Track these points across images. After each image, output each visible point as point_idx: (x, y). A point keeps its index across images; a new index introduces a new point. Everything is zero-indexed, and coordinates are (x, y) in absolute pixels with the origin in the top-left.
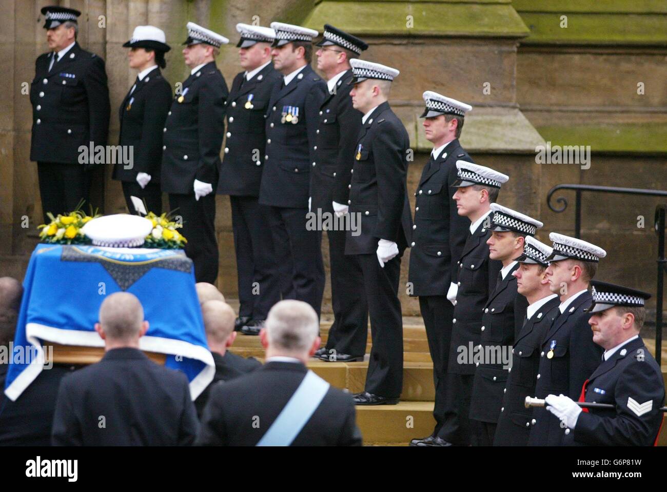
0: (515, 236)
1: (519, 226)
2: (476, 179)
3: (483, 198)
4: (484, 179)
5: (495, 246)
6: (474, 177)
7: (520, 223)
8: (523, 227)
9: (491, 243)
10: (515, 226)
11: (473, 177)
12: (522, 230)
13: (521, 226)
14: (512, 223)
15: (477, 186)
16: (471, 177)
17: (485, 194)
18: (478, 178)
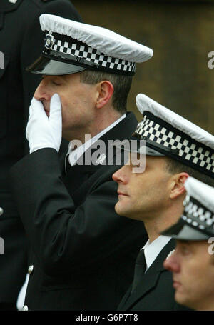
0: (173, 171)
1: (183, 148)
2: (89, 59)
3: (101, 99)
4: (105, 59)
5: (128, 186)
6: (85, 55)
7: (186, 143)
8: (191, 152)
9: (122, 179)
10: (174, 148)
11: (81, 53)
12: (188, 157)
13: (187, 150)
14: (168, 140)
15: (90, 73)
16: (77, 53)
17: (106, 89)
18: (93, 56)
